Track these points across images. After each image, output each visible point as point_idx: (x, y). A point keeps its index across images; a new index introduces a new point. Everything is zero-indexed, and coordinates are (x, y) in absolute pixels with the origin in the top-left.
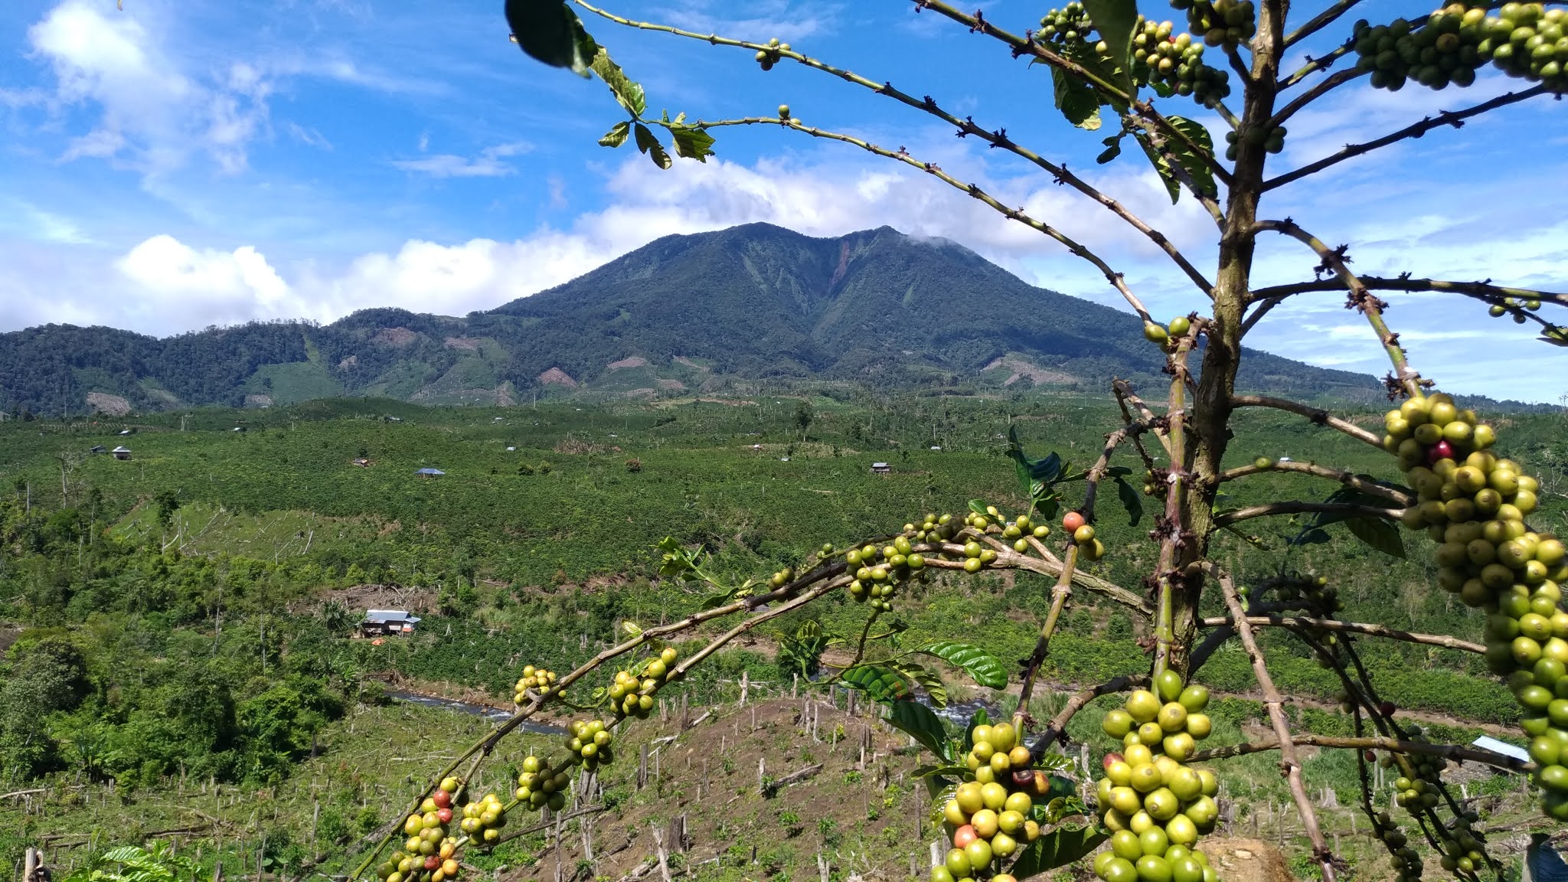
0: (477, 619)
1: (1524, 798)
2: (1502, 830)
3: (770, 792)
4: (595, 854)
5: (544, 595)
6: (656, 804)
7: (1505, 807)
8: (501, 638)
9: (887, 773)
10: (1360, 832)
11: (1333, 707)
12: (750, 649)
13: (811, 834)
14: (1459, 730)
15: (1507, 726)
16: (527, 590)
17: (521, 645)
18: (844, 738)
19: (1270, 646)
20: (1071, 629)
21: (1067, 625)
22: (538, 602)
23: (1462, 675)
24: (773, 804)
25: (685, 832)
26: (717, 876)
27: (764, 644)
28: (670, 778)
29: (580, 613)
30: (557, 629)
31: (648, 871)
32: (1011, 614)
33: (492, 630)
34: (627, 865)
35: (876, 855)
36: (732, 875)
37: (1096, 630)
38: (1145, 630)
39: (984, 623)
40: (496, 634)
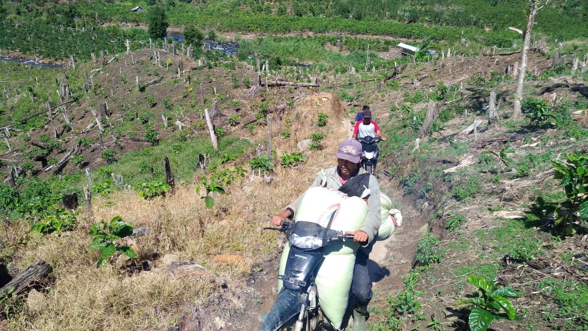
0: (8, 20)
1: (414, 65)
2: (406, 77)
3: (142, 90)
4: (70, 121)
5: (38, 7)
6: (94, 98)
7: (408, 68)
8: (22, 28)
9: (189, 78)
10: (362, 81)
11: (355, 36)
12: (137, 28)
13: (161, 106)
14: (393, 41)
15: (408, 38)
16: (30, 6)
17: (32, 30)
18: (172, 65)
19: (335, 15)
20: (264, 12)
21: (262, 10)
22: (36, 11)
23: (396, 22)
24: (144, 94)
25: (108, 108)
26: (122, 126)
27: (143, 25)
28: (100, 87)
29: (58, 15)
30: (48, 23)
31: (94, 126)
32: (241, 7)
33: (17, 25)
34: (85, 124)
35: (187, 112)
36: (129, 124)
37: (273, 12)
38: (291, 11)
39: (231, 11)
40: (19, 26)
